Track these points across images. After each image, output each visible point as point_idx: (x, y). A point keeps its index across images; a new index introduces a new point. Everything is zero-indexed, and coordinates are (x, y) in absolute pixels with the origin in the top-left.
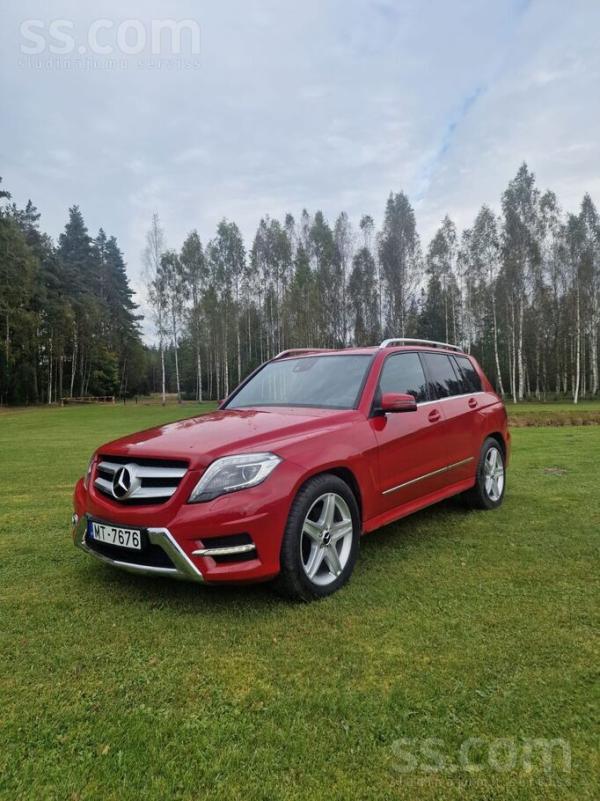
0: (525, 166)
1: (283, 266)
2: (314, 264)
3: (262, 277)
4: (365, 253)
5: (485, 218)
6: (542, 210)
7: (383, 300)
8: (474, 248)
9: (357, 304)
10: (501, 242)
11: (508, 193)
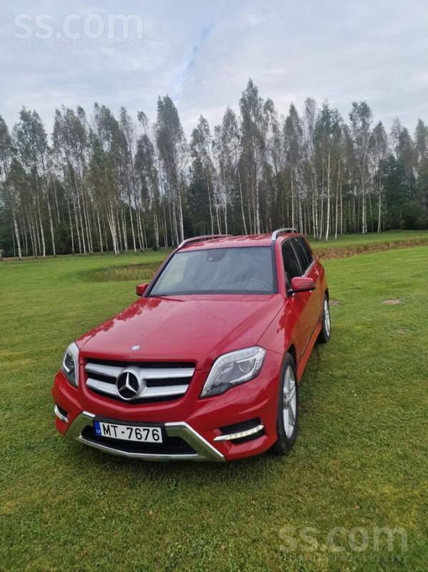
0: (251, 81)
1: (80, 147)
2: (106, 147)
3: (64, 156)
4: (145, 139)
5: (230, 117)
6: (265, 112)
7: (161, 174)
8: (224, 138)
9: (143, 178)
10: (241, 134)
11: (243, 100)
